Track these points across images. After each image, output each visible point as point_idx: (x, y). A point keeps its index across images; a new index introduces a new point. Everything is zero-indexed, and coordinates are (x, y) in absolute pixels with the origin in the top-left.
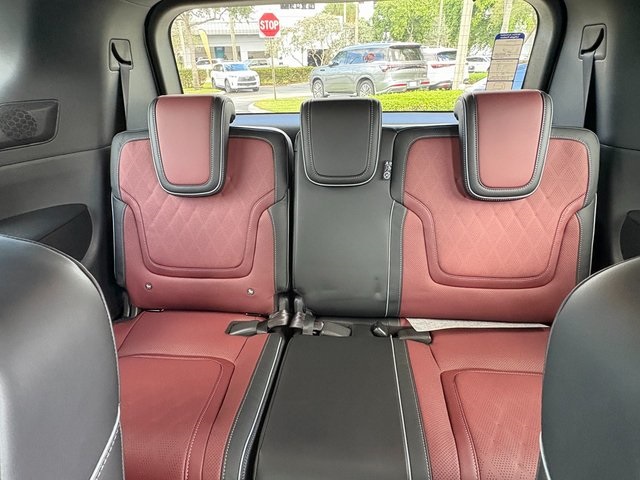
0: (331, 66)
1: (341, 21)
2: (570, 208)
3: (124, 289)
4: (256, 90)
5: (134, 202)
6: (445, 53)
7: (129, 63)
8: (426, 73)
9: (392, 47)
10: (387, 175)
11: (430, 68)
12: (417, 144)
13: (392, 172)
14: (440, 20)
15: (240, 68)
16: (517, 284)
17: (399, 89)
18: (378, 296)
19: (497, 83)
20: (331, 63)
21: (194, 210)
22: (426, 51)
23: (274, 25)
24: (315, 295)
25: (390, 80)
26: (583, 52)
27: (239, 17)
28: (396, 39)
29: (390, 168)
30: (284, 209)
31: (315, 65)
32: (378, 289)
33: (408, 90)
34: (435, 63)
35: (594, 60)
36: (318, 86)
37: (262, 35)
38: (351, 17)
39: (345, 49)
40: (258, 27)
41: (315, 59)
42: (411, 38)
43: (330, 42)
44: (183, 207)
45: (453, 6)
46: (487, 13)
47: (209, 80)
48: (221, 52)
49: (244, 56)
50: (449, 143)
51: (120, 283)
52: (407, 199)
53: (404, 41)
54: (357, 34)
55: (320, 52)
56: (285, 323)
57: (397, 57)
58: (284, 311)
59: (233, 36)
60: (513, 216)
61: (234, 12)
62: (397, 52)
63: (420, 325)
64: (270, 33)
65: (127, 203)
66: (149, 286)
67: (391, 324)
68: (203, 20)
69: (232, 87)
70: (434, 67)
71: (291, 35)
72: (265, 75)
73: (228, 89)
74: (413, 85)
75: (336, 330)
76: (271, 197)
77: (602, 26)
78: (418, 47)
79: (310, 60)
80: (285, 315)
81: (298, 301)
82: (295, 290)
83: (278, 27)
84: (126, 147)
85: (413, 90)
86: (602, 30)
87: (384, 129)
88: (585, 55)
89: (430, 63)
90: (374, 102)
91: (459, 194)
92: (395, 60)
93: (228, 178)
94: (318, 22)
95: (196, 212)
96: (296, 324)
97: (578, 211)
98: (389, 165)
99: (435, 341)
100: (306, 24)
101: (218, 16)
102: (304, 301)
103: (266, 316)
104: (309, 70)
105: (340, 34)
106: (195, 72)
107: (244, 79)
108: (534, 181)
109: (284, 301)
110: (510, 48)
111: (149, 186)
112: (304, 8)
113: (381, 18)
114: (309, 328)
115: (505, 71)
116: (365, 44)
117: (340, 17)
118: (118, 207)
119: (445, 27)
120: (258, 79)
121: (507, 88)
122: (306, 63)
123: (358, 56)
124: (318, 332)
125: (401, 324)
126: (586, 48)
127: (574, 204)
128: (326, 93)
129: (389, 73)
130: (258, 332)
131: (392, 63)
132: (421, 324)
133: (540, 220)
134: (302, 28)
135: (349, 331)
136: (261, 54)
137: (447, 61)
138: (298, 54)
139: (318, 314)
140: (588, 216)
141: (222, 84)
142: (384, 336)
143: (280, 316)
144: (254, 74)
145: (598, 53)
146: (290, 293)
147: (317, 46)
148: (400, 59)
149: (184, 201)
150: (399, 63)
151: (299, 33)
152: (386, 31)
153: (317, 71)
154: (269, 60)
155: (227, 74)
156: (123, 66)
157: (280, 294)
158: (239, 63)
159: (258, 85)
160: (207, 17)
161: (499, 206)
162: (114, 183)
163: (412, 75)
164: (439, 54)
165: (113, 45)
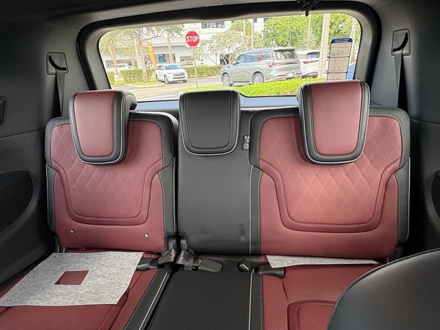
0: (234, 64)
1: (242, 35)
2: (389, 170)
3: (54, 234)
4: (185, 81)
5: (61, 169)
6: (311, 53)
7: (65, 69)
8: (299, 67)
9: (276, 51)
10: (247, 146)
11: (302, 64)
12: (267, 123)
13: (250, 144)
14: (309, 31)
15: (174, 67)
16: (351, 229)
17: (280, 78)
18: (243, 239)
19: (335, 75)
20: (234, 62)
21: (104, 174)
22: (299, 52)
23: (196, 39)
24: (194, 238)
25: (275, 73)
26: (394, 50)
27: (175, 35)
28: (279, 45)
29: (248, 141)
30: (170, 172)
31: (225, 64)
32: (243, 233)
33: (287, 79)
34: (306, 60)
35: (402, 56)
36: (226, 77)
37: (188, 46)
38: (248, 31)
39: (244, 53)
40: (185, 41)
41: (225, 60)
42: (289, 44)
43: (234, 48)
44: (96, 172)
45: (317, 22)
46: (341, 26)
47: (154, 76)
48: (162, 58)
49: (178, 59)
50: (292, 121)
51: (52, 229)
52: (262, 164)
53: (285, 46)
54: (252, 42)
55: (228, 56)
56: (172, 260)
57: (279, 57)
58: (173, 250)
59: (170, 48)
60: (344, 176)
61: (170, 31)
62: (279, 54)
63: (276, 262)
64: (193, 44)
65: (57, 170)
66: (72, 232)
67: (254, 260)
68: (151, 37)
69: (169, 80)
70: (305, 63)
71: (208, 45)
72: (190, 71)
73: (166, 82)
74: (290, 75)
75: (210, 266)
76: (160, 164)
77: (406, 31)
78: (293, 50)
79: (222, 61)
80: (173, 253)
81: (183, 242)
82: (180, 234)
83: (198, 41)
84: (56, 129)
85: (290, 78)
86: (407, 34)
87: (242, 112)
88: (396, 52)
89: (302, 60)
90: (234, 92)
91: (302, 160)
92: (278, 59)
93: (129, 151)
94: (226, 35)
95: (106, 176)
96: (180, 261)
97: (395, 172)
98: (247, 139)
99: (287, 275)
100: (218, 37)
101: (159, 35)
102: (187, 243)
103: (159, 254)
104: (220, 68)
105: (241, 43)
106: (144, 71)
107: (177, 75)
108: (358, 149)
109: (172, 243)
110: (343, 49)
111: (72, 158)
112: (217, 27)
113: (269, 31)
114: (190, 264)
115: (340, 65)
116: (259, 49)
117: (242, 33)
118: (51, 173)
119: (313, 36)
120: (186, 75)
121: (343, 78)
122: (219, 63)
123: (253, 57)
124: (197, 268)
125: (261, 260)
126: (396, 47)
127: (393, 166)
128: (231, 82)
129: (273, 68)
130: (151, 267)
131: (276, 61)
132: (277, 260)
133: (366, 179)
134: (215, 41)
135: (221, 266)
136: (189, 58)
137: (314, 59)
138: (213, 57)
139: (197, 253)
140: (404, 175)
141: (163, 78)
142: (246, 271)
143: (169, 254)
144: (184, 71)
145: (405, 51)
146: (178, 236)
147: (226, 51)
148: (281, 58)
149: (97, 168)
150: (281, 61)
151: (214, 44)
152: (273, 40)
153: (225, 68)
154: (193, 62)
155: (166, 72)
156: (59, 71)
157: (168, 237)
158: (174, 64)
159: (186, 78)
160: (152, 35)
161: (333, 169)
162: (47, 156)
163: (290, 69)
164: (308, 54)
165: (50, 57)
